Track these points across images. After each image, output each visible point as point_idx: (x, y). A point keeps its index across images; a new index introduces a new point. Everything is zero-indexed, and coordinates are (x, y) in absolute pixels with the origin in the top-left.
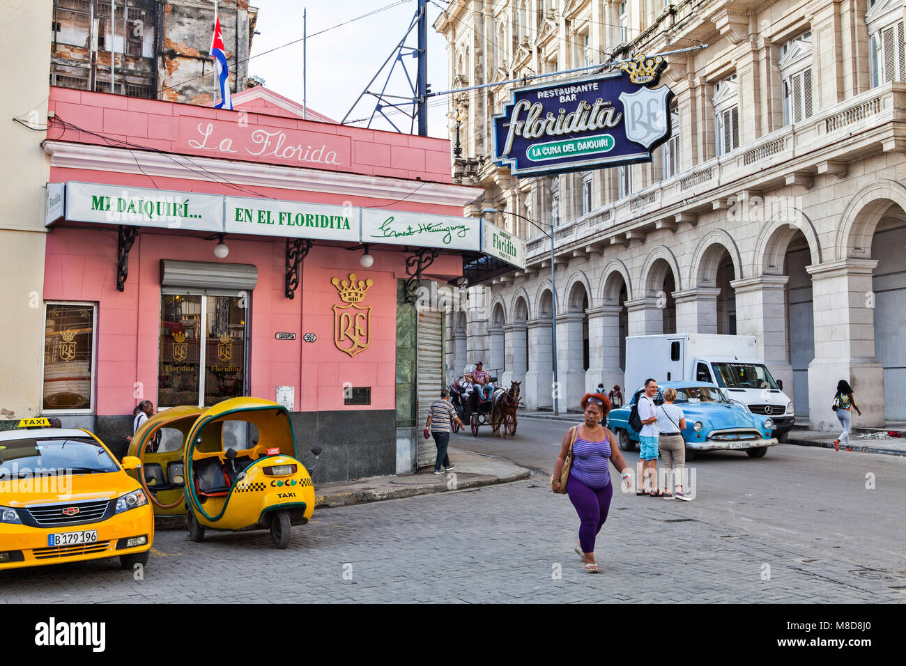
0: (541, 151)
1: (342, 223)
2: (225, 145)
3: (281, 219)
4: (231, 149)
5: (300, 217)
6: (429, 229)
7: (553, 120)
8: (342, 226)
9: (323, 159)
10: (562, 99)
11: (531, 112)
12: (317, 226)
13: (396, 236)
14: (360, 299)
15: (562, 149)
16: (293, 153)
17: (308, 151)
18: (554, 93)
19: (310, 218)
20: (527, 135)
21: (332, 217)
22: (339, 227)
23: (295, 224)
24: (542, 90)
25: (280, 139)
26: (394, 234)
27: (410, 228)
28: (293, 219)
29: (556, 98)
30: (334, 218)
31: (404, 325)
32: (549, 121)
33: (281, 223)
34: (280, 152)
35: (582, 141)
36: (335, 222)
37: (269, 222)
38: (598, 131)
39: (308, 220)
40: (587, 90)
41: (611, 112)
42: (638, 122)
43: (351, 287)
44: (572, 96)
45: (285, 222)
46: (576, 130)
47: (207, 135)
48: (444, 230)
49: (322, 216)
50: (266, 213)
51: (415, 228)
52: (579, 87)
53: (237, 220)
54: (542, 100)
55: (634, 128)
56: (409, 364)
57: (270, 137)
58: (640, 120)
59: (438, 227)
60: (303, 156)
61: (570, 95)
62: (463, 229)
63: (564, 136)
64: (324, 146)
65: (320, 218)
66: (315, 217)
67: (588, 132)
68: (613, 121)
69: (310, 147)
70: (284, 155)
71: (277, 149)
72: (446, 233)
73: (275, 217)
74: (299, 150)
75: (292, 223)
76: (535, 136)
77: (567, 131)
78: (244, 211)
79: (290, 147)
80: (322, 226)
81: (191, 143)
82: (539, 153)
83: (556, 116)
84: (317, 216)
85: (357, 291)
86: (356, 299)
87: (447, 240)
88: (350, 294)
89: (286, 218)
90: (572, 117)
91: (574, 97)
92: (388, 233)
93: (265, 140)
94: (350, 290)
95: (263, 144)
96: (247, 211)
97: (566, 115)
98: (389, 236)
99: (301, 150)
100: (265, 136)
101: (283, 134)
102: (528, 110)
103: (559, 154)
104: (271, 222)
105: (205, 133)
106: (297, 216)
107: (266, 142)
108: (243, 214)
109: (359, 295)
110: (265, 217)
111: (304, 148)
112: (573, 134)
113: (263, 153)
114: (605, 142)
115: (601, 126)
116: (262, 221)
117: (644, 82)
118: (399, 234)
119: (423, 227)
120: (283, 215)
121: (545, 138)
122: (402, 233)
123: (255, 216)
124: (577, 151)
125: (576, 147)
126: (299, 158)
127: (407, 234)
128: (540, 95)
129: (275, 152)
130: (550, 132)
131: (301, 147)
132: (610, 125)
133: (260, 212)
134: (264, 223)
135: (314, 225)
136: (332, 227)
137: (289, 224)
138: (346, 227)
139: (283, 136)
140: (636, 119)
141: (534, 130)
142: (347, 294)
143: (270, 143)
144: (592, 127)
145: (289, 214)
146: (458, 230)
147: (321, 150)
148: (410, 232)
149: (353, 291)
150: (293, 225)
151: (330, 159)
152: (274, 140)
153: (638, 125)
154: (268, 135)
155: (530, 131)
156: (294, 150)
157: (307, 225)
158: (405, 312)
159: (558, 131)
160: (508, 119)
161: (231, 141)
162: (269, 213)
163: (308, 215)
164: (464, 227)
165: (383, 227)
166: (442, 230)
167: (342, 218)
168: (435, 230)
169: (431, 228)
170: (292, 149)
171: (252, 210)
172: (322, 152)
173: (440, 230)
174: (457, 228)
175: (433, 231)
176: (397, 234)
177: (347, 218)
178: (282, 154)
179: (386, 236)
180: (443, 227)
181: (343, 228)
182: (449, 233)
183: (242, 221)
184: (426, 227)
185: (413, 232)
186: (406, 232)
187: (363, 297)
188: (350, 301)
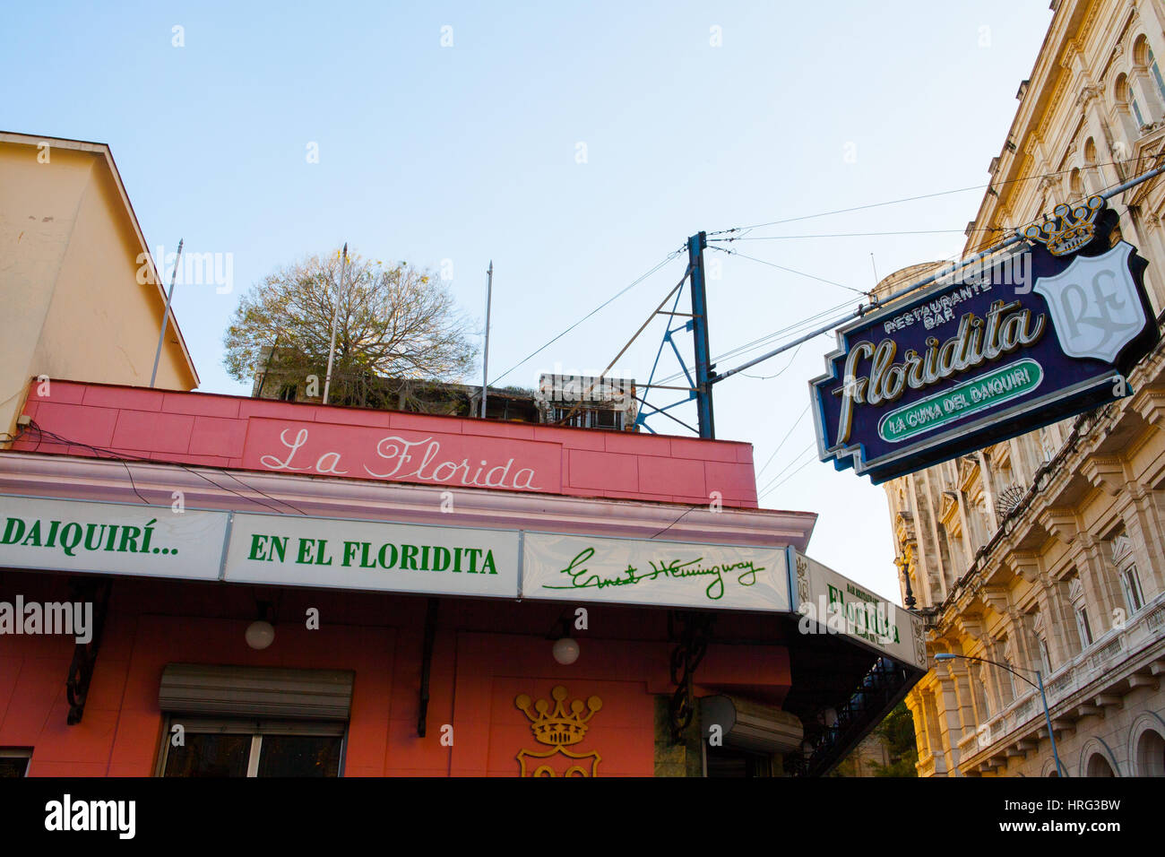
0: (905, 422)
1: (480, 562)
2: (327, 464)
3: (348, 555)
4: (336, 469)
5: (389, 551)
6: (673, 570)
7: (917, 362)
8: (479, 567)
9: (507, 482)
10: (929, 324)
11: (876, 360)
12: (425, 567)
13: (600, 585)
14: (574, 738)
15: (942, 408)
16: (453, 473)
17: (480, 469)
18: (914, 317)
19: (410, 552)
20: (874, 399)
21: (458, 551)
22: (473, 570)
23: (378, 563)
24: (890, 317)
25: (428, 452)
26: (595, 581)
27: (631, 571)
28: (373, 555)
29: (918, 324)
30: (463, 552)
32: (911, 365)
33: (346, 563)
34: (427, 473)
35: (977, 384)
36: (465, 562)
37: (320, 561)
38: (1005, 358)
39: (407, 557)
40: (971, 296)
41: (1023, 320)
42: (1081, 319)
43: (556, 714)
44: (946, 313)
45: (356, 561)
46: (962, 366)
47: (295, 447)
48: (708, 572)
49: (437, 550)
50: (317, 544)
51: (642, 568)
52: (956, 295)
53: (253, 556)
54: (895, 335)
55: (1075, 333)
57: (410, 447)
58: (1087, 315)
59: (695, 567)
60: (470, 477)
61: (942, 313)
62: (749, 569)
63: (943, 383)
65: (432, 553)
66: (421, 551)
67: (987, 365)
68: (1029, 331)
69: (484, 463)
70: (434, 477)
71: (423, 466)
72: (711, 578)
73: (335, 551)
74: (464, 468)
75: (370, 562)
76: (888, 396)
77: (945, 372)
78: (270, 540)
79: (447, 464)
80: (436, 568)
81: (265, 460)
82: (902, 426)
83: (921, 354)
84: (426, 549)
85: (568, 720)
86: (567, 738)
87: (715, 592)
88: (553, 726)
89: (359, 554)
90: (952, 348)
91: (948, 314)
92: (580, 581)
93: (400, 453)
94: (553, 720)
95: (397, 458)
96: (276, 540)
97: (939, 347)
98: (583, 586)
99: (468, 468)
100: (402, 447)
101: (434, 443)
102: (871, 358)
103: (939, 418)
104: (326, 560)
105: (292, 443)
106: (384, 547)
107: (403, 457)
108: (267, 547)
109: (572, 728)
110: (314, 551)
111: (474, 465)
112: (958, 376)
113: (396, 475)
114: (1023, 377)
115: (1007, 346)
116: (307, 559)
117: (1077, 248)
118: (607, 583)
119: (660, 568)
120: (353, 547)
121: (908, 395)
122: (614, 580)
123: (292, 550)
124: (973, 405)
125: (968, 398)
126: (463, 481)
127: (626, 582)
128: (888, 328)
129: (419, 472)
130: (916, 384)
131: (468, 464)
132: (1024, 340)
133: (303, 542)
134: (310, 562)
135: (419, 565)
136: (457, 569)
137: (364, 564)
138: (488, 570)
139: (435, 446)
140: (1076, 317)
141: (885, 388)
142: (547, 728)
143: (410, 457)
144: (992, 353)
145: (366, 546)
146: (737, 572)
147: (505, 465)
148: (632, 578)
149: (560, 721)
150: (374, 566)
151: (522, 480)
152: (417, 453)
153: (1081, 327)
154: (408, 444)
155: (879, 390)
156: (455, 468)
157: (404, 566)
159: (930, 378)
160: (838, 381)
161: (339, 456)
162: (322, 543)
163: (405, 548)
164: (751, 565)
165: (570, 567)
166: (703, 573)
167: (480, 551)
168: (688, 573)
169: (677, 568)
170: (451, 465)
171: (286, 539)
172: (506, 469)
173: (698, 573)
174: (736, 568)
175: (683, 575)
176: (602, 581)
177: (490, 551)
178: (431, 474)
179: (577, 586)
180: (705, 566)
181: (483, 572)
182: (720, 579)
183: (263, 558)
184: (667, 566)
185: (639, 578)
186: (622, 579)
187: (582, 733)
188: (553, 743)
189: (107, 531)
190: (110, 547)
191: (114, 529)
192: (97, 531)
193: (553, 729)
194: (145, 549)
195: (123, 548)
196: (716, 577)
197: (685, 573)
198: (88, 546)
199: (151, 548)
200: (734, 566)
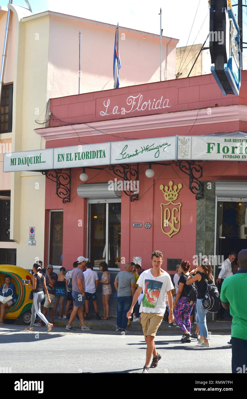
1: (102, 154)
2: (115, 111)
3: (76, 157)
4: (117, 112)
6: (147, 149)
9: (162, 106)
13: (129, 157)
14: (175, 198)
16: (147, 106)
17: (154, 103)
21: (97, 151)
22: (100, 157)
25: (140, 101)
26: (128, 156)
27: (136, 151)
28: (81, 156)
30: (98, 151)
31: (201, 215)
34: (140, 108)
36: (99, 155)
37: (71, 160)
39: (87, 155)
43: (170, 191)
45: (77, 159)
47: (107, 106)
49: (93, 152)
50: (70, 154)
51: (139, 150)
53: (58, 161)
56: (203, 243)
57: (135, 99)
59: (152, 147)
60: (151, 107)
62: (166, 145)
64: (162, 97)
65: (92, 152)
66: (90, 152)
69: (155, 100)
70: (142, 109)
71: (139, 105)
72: (157, 150)
73: (73, 156)
74: (149, 103)
75: (80, 159)
79: (145, 103)
80: (93, 158)
81: (101, 113)
84: (91, 152)
85: (173, 193)
86: (173, 198)
87: (157, 155)
89: (78, 156)
92: (124, 156)
93: (133, 102)
94: (169, 192)
95: (132, 104)
96: (62, 155)
99: (150, 103)
100: (132, 99)
101: (142, 95)
106: (82, 153)
108: (61, 157)
109: (174, 195)
110: (69, 157)
111: (152, 102)
113: (132, 110)
116: (68, 159)
118: (131, 156)
119: (144, 149)
120: (77, 154)
122: (132, 155)
123: (65, 158)
126: (149, 109)
127: (135, 155)
129: (138, 108)
131: (150, 102)
133: (67, 154)
135: (90, 157)
136: (97, 157)
137: (79, 159)
139: (141, 97)
142: (168, 196)
143: (135, 103)
145: (79, 153)
147: (160, 100)
148: (137, 153)
149: (171, 193)
150: (81, 159)
151: (165, 105)
152: (137, 101)
154: (134, 98)
156: (147, 104)
157: (87, 158)
158: (202, 206)
161: (118, 107)
163: (87, 152)
164: (167, 144)
165: (122, 152)
166: (155, 149)
167: (102, 150)
168: (151, 150)
169: (148, 148)
170: (146, 103)
171: (64, 154)
172: (161, 101)
173: (153, 149)
174: (163, 146)
175: (149, 150)
176: (129, 156)
177: (104, 150)
178: (141, 108)
179: (124, 158)
180: (155, 146)
181: (103, 157)
182: (159, 150)
183: (60, 161)
184: (145, 148)
185: (138, 153)
186: (134, 154)
187: (176, 196)
188: (169, 200)
189: (34, 158)
190: (34, 163)
191: (35, 157)
192: (32, 158)
193: (169, 196)
194: (40, 162)
195: (36, 163)
196: (158, 149)
197: (150, 149)
198: (31, 163)
199: (41, 162)
200: (162, 145)
